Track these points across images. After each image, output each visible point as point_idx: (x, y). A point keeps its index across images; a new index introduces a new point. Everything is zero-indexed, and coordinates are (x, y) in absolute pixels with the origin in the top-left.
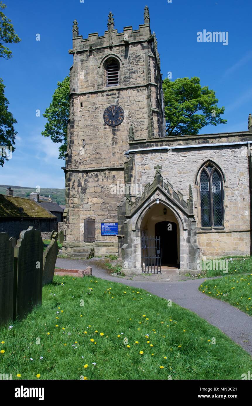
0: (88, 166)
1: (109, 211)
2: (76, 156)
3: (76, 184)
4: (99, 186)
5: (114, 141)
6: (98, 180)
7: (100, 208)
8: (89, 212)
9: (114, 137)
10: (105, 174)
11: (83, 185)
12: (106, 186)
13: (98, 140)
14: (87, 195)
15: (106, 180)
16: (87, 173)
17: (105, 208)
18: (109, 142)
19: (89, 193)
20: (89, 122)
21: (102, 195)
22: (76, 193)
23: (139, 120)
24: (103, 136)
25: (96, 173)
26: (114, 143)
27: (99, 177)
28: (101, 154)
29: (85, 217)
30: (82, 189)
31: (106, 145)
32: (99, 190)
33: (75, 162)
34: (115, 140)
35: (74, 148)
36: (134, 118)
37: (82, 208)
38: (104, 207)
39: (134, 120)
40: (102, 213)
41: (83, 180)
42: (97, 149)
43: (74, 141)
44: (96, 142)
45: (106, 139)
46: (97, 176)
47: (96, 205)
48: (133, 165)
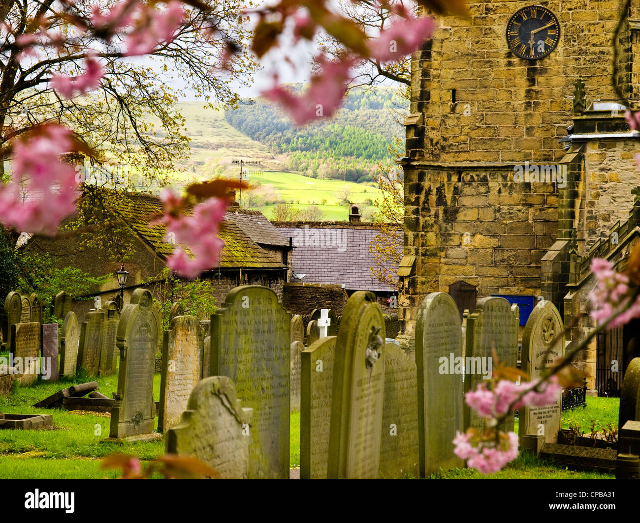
0: (464, 156)
1: (512, 267)
2: (433, 129)
3: (433, 198)
4: (490, 206)
5: (531, 98)
6: (488, 192)
7: (490, 259)
8: (461, 268)
9: (530, 88)
10: (505, 178)
11: (449, 203)
12: (506, 207)
13: (491, 93)
14: (458, 228)
15: (507, 194)
16: (460, 174)
17: (503, 261)
18: (519, 101)
19: (465, 221)
20: (468, 46)
21: (496, 228)
22: (431, 220)
23: (597, 49)
24: (504, 85)
25: (484, 174)
26: (529, 103)
27: (490, 184)
28: (496, 129)
29: (452, 279)
30: (445, 212)
31: (511, 107)
32: (489, 215)
33: (432, 144)
34: (534, 95)
35: (430, 110)
36: (585, 43)
37: (446, 257)
38: (499, 258)
39: (584, 48)
40: (496, 271)
41: (449, 190)
42: (486, 115)
43: (429, 93)
44: (484, 98)
45: (511, 93)
46: (484, 181)
47: (482, 251)
48: (580, 170)
